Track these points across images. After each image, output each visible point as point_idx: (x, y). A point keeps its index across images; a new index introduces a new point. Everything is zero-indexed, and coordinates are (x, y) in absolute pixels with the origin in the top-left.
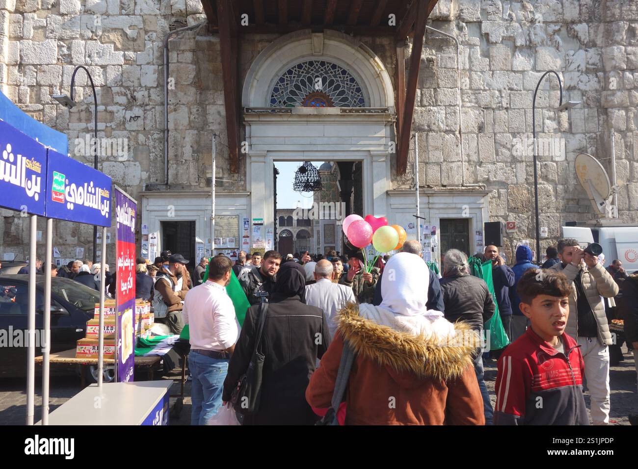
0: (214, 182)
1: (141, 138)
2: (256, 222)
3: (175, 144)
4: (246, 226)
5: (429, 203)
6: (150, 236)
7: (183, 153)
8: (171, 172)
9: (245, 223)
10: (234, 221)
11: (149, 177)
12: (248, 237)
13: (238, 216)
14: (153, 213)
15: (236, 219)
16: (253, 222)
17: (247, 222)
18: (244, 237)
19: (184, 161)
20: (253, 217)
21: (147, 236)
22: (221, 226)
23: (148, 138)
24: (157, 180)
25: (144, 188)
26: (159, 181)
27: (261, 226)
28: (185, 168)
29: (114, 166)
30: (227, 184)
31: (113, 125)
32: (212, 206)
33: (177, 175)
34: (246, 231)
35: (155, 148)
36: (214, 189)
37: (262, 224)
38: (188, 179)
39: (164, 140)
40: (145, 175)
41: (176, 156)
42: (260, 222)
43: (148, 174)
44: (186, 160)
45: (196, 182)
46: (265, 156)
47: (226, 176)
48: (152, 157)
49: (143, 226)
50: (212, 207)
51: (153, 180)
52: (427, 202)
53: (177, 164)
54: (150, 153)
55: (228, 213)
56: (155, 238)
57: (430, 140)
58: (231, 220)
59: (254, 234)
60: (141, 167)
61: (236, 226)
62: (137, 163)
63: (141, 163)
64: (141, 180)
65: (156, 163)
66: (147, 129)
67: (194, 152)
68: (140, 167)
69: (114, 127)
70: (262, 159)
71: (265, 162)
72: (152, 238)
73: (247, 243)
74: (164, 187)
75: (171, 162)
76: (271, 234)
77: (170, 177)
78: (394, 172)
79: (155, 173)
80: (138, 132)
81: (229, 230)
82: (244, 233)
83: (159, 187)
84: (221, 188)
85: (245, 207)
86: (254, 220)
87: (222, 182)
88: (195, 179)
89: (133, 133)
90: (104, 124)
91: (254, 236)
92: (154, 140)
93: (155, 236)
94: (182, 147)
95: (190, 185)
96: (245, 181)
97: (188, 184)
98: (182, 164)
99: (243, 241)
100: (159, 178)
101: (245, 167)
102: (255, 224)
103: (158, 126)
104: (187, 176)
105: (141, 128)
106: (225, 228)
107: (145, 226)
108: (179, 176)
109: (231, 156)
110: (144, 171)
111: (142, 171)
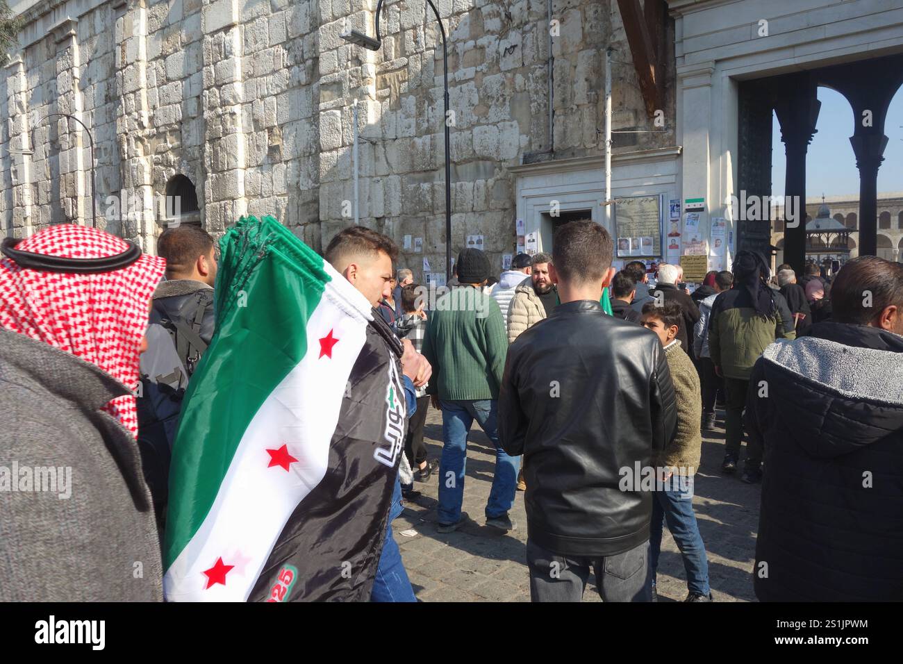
0: (609, 137)
1: (519, 79)
2: (692, 206)
3: (563, 80)
4: (675, 214)
6: (527, 237)
7: (573, 94)
8: (557, 130)
9: (673, 210)
10: (651, 206)
11: (530, 143)
12: (677, 235)
13: (656, 197)
14: (531, 201)
15: (654, 203)
16: (685, 206)
17: (676, 206)
18: (671, 235)
19: (575, 107)
20: (686, 196)
21: (523, 237)
22: (630, 217)
23: (528, 79)
24: (540, 146)
25: (521, 161)
26: (543, 147)
27: (700, 213)
28: (577, 119)
29: (485, 132)
30: (645, 139)
31: (484, 67)
32: (605, 181)
33: (565, 132)
34: (675, 224)
35: (536, 92)
36: (609, 149)
37: (701, 210)
38: (581, 140)
39: (548, 78)
40: (524, 140)
41: (564, 100)
42: (698, 205)
43: (528, 138)
44: (578, 106)
45: (594, 142)
46: (711, 74)
47: (640, 123)
48: (533, 109)
49: (518, 222)
50: (605, 184)
51: (535, 147)
53: (565, 114)
54: (531, 102)
55: (643, 193)
56: (534, 241)
58: (646, 205)
59: (687, 228)
60: (520, 128)
61: (654, 216)
62: (515, 123)
63: (519, 123)
64: (520, 148)
65: (538, 119)
66: (526, 64)
67: (591, 88)
68: (518, 129)
69: (485, 70)
70: (705, 79)
71: (709, 85)
72: (529, 241)
73: (677, 247)
74: (547, 157)
75: (557, 112)
76: (721, 228)
77: (556, 138)
79: (538, 135)
80: (514, 71)
81: (642, 224)
82: (670, 228)
83: (539, 157)
84: (633, 147)
85: (672, 179)
86: (688, 201)
87: (635, 135)
88: (592, 136)
89: (509, 75)
90: (473, 69)
91: (687, 234)
92: (536, 80)
93: (534, 237)
94: (573, 83)
95: (585, 149)
96: (674, 129)
97: (582, 146)
98: (572, 113)
99: (669, 243)
100: (543, 143)
101: (675, 102)
102: (688, 210)
103: (541, 56)
104: (581, 132)
105: (519, 65)
106: (636, 219)
107: (521, 222)
108: (568, 134)
110: (524, 133)
111: (520, 134)
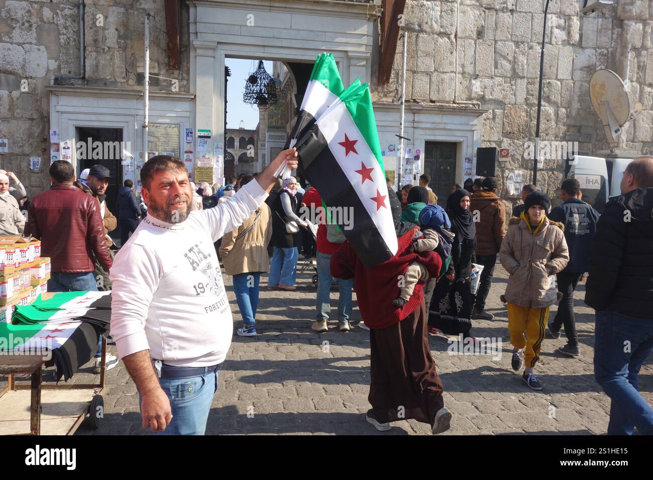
0: (147, 79)
1: (47, 13)
2: (202, 134)
3: (95, 24)
4: (189, 138)
5: (414, 121)
6: (62, 145)
7: (105, 38)
8: (89, 63)
9: (187, 135)
10: (174, 131)
11: (59, 67)
12: (191, 152)
13: (178, 125)
14: (65, 116)
15: (176, 130)
16: (198, 134)
17: (190, 133)
18: (186, 152)
19: (106, 49)
20: (198, 127)
21: (58, 145)
22: (157, 137)
23: (57, 14)
24: (70, 72)
25: (52, 82)
26: (72, 73)
27: (208, 139)
28: (108, 58)
29: (9, 49)
30: (165, 84)
32: (144, 110)
33: (97, 66)
34: (189, 145)
35: (66, 28)
36: (147, 87)
37: (209, 137)
38: (112, 73)
39: (79, 18)
40: (53, 65)
41: (95, 41)
42: (206, 134)
43: (57, 63)
44: (109, 48)
45: (124, 78)
46: (214, 49)
47: (163, 72)
48: (62, 41)
49: (51, 132)
50: (145, 112)
51: (64, 72)
52: (412, 119)
53: (97, 52)
54: (60, 34)
55: (168, 121)
56: (68, 148)
57: (420, 43)
58: (169, 130)
59: (199, 148)
60: (48, 53)
61: (176, 138)
62: (42, 48)
63: (47, 48)
64: (48, 70)
65: (67, 49)
66: (54, 1)
67: (120, 37)
68: (45, 53)
70: (210, 53)
71: (214, 57)
72: (64, 148)
73: (190, 160)
74: (80, 82)
75: (89, 49)
76: (220, 150)
77: (87, 69)
78: (375, 81)
79: (67, 62)
80: (41, 4)
81: (167, 143)
82: (186, 147)
83: (72, 81)
84: (156, 88)
85: (188, 114)
86: (199, 131)
87: (158, 79)
88: (122, 73)
89: (36, 6)
91: (199, 152)
92: (65, 17)
93: (69, 145)
94: (104, 29)
95: (115, 82)
96: (188, 80)
97: (113, 80)
98: (104, 52)
99: (185, 158)
100: (73, 70)
101: (188, 62)
102: (200, 137)
104: (111, 69)
106: (162, 139)
107: (55, 132)
108: (100, 68)
109: (171, 45)
110: (52, 58)
111: (49, 58)
